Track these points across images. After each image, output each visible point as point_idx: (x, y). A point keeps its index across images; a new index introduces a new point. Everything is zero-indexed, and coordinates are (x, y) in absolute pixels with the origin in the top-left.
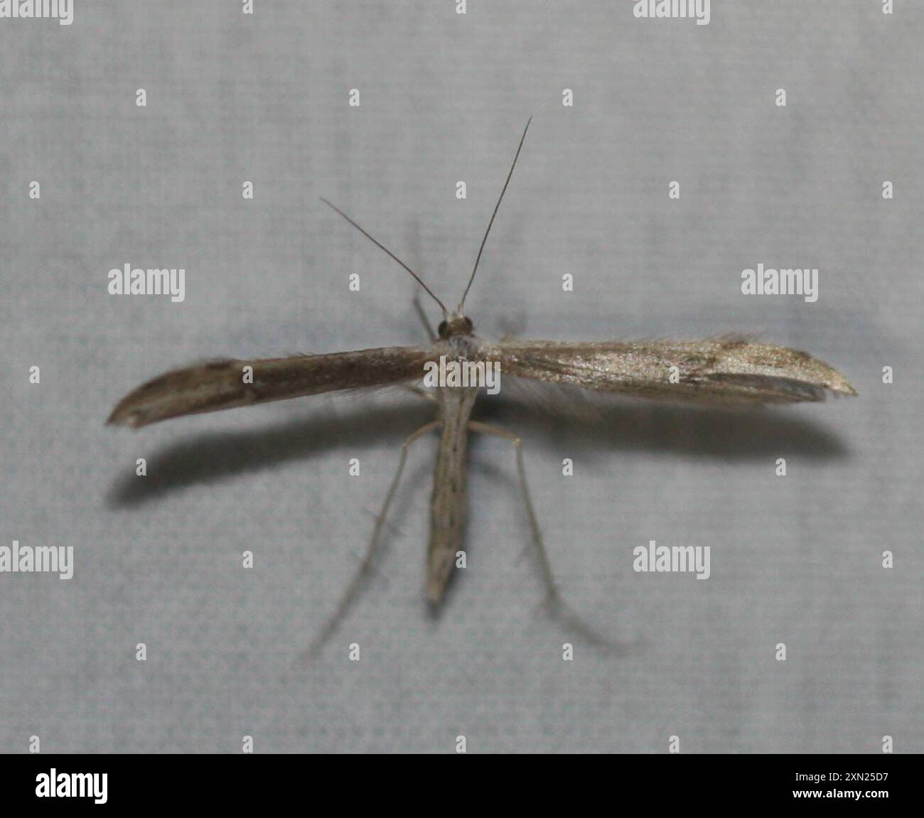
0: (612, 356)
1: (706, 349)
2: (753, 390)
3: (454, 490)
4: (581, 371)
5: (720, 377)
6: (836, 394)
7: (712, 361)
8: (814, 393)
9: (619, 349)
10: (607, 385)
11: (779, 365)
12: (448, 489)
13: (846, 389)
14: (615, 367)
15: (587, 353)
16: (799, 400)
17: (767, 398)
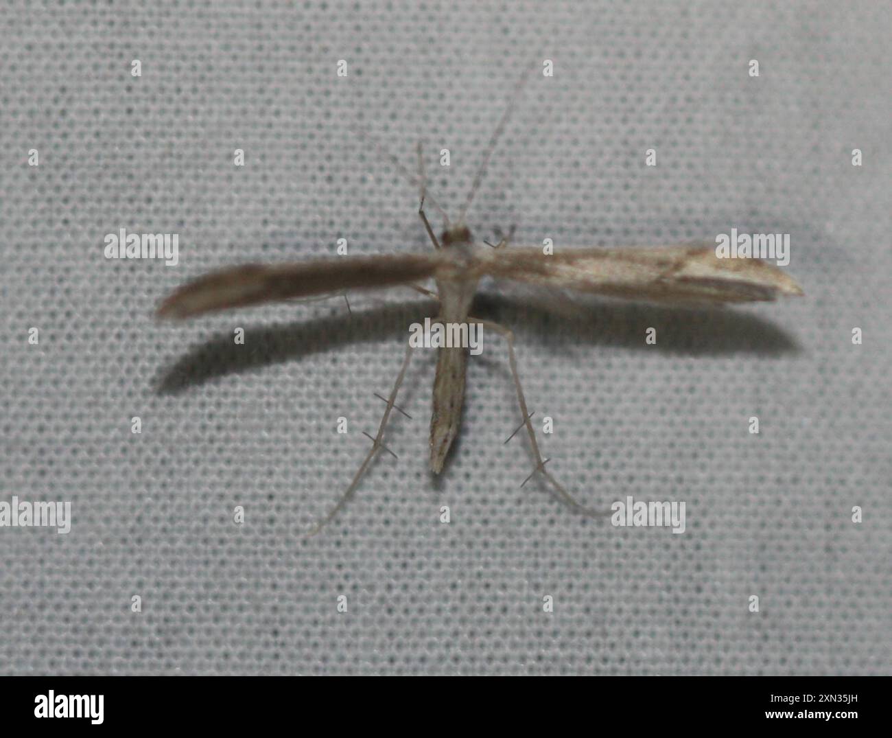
0: (591, 260)
1: (673, 256)
2: (714, 291)
3: (454, 377)
4: (564, 273)
5: (685, 280)
6: (786, 295)
7: (678, 266)
8: (767, 294)
9: (598, 255)
10: (587, 286)
11: (737, 269)
12: (450, 375)
13: (794, 291)
14: (595, 271)
15: (570, 258)
16: (753, 300)
17: (726, 299)
